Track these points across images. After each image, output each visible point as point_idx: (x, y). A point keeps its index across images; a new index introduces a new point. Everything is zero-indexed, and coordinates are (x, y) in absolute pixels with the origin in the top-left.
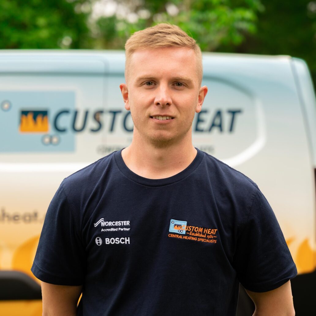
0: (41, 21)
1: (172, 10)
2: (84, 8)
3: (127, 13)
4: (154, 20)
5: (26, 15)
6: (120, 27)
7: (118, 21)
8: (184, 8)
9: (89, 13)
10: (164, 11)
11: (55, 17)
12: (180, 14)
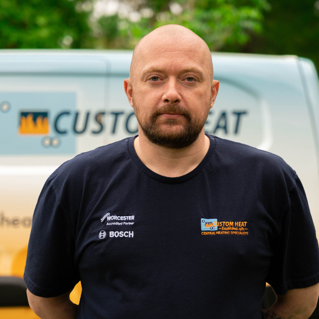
0: (42, 20)
1: (176, 8)
2: (85, 7)
3: (129, 12)
4: (157, 19)
5: (26, 13)
6: (122, 26)
7: (120, 20)
8: (188, 7)
9: (90, 12)
10: (167, 9)
11: (56, 16)
12: (183, 12)
